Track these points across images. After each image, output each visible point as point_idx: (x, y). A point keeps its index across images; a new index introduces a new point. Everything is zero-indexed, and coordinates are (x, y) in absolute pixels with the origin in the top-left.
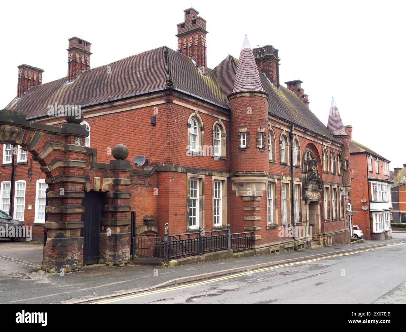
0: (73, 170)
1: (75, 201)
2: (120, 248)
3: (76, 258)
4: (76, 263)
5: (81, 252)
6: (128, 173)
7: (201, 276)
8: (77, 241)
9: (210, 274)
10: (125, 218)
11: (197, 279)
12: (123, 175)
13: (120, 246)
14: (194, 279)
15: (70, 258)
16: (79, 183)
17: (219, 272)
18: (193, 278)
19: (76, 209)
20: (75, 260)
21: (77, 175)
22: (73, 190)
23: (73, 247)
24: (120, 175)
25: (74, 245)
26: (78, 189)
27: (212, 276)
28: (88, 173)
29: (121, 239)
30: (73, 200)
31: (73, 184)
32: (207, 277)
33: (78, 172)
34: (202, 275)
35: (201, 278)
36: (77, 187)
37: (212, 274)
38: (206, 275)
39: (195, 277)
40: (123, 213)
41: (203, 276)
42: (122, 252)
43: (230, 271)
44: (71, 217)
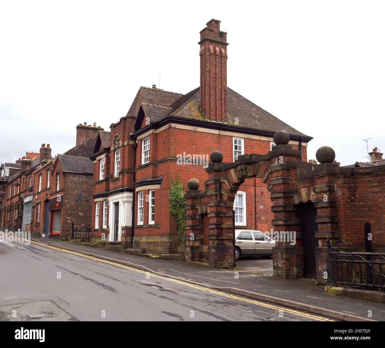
0: (275, 187)
1: (279, 214)
2: (320, 263)
3: (280, 265)
4: (280, 270)
5: (283, 261)
6: (325, 177)
7: (259, 296)
8: (280, 250)
9: (272, 298)
10: (327, 230)
11: (253, 297)
12: (320, 181)
13: (319, 262)
14: (249, 296)
15: (276, 265)
16: (281, 198)
17: (287, 301)
18: (248, 293)
19: (278, 221)
20: (279, 267)
21: (279, 190)
22: (277, 205)
23: (277, 255)
24: (317, 182)
25: (278, 254)
26: (281, 203)
27: (273, 301)
28: (297, 186)
29: (320, 254)
30: (278, 213)
31: (277, 199)
32: (266, 299)
33: (279, 188)
34: (260, 294)
35: (258, 298)
36: (279, 202)
37: (275, 299)
38: (265, 297)
39: (251, 293)
40: (325, 225)
41: (261, 296)
42: (322, 269)
43: (309, 308)
44: (278, 229)
